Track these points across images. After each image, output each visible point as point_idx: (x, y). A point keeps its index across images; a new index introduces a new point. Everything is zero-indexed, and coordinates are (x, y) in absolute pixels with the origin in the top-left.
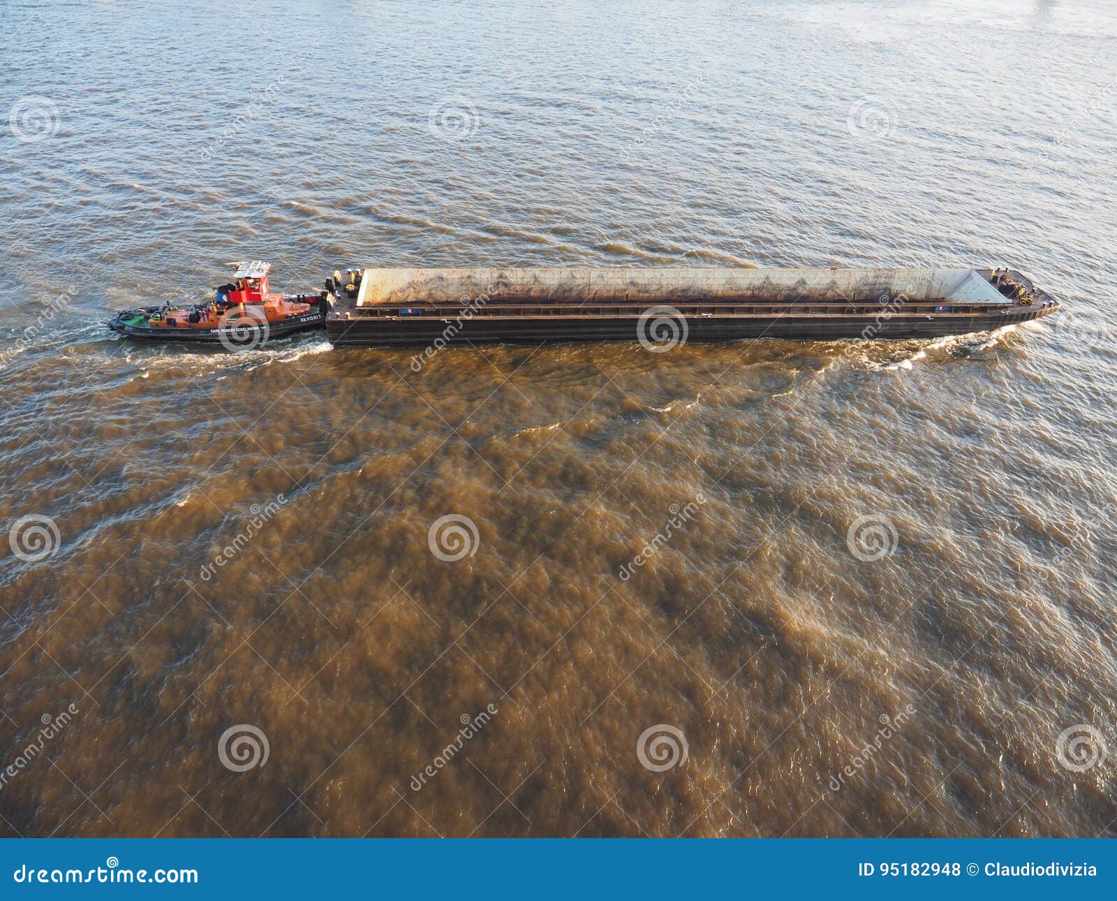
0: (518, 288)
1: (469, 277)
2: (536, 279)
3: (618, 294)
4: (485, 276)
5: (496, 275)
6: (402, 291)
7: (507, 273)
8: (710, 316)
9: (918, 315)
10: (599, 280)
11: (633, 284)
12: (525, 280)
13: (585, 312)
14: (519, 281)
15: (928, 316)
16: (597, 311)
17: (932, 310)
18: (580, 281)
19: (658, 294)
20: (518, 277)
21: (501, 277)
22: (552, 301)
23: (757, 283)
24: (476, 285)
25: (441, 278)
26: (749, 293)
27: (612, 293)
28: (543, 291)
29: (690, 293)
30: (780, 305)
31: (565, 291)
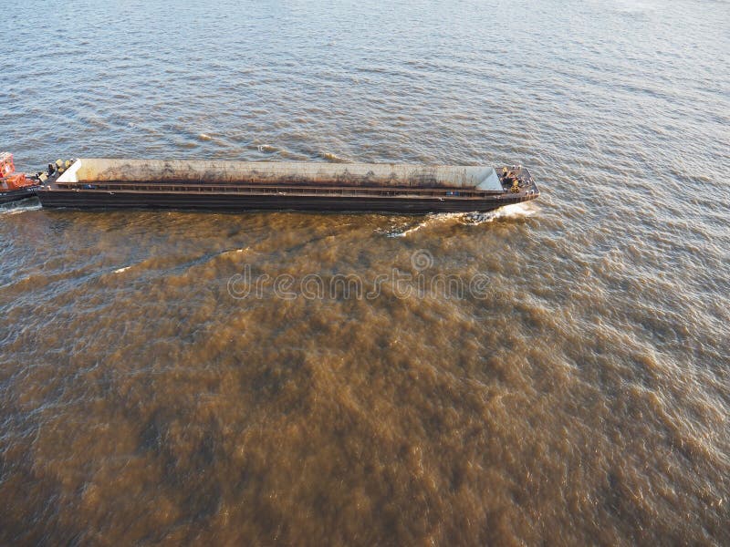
0: (179, 173)
1: (146, 165)
2: (190, 168)
3: (247, 179)
4: (157, 165)
5: (163, 164)
6: (106, 174)
7: (170, 163)
8: (285, 194)
9: (433, 197)
10: (232, 170)
11: (255, 172)
12: (183, 168)
13: (228, 190)
14: (179, 169)
15: (441, 198)
16: (236, 190)
17: (445, 194)
18: (218, 170)
19: (273, 179)
20: (179, 166)
21: (167, 166)
22: (202, 182)
23: (340, 173)
24: (151, 170)
25: (128, 166)
26: (335, 180)
27: (242, 178)
28: (195, 175)
29: (295, 179)
30: (334, 188)
31: (210, 176)
